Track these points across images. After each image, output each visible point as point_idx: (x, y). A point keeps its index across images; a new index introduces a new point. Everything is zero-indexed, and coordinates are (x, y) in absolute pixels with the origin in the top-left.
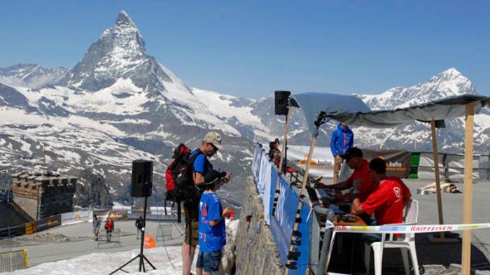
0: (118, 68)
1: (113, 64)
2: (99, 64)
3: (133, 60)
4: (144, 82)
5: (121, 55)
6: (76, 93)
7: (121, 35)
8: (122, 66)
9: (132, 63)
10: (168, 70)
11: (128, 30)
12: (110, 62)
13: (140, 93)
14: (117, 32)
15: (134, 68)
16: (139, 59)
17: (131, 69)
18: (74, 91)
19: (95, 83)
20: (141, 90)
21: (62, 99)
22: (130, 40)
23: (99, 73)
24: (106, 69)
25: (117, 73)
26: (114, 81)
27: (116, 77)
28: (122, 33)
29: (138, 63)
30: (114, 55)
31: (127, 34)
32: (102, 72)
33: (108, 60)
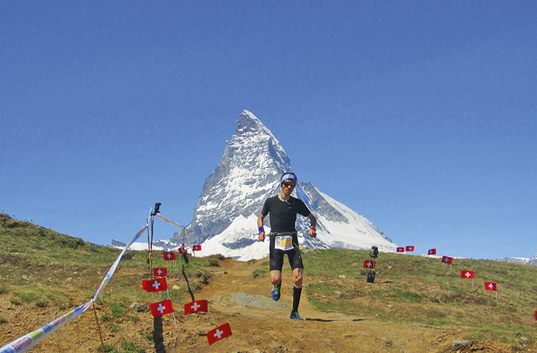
0: (235, 201)
1: (228, 196)
2: (205, 198)
3: (261, 185)
5: (243, 180)
7: (243, 148)
8: (242, 197)
9: (260, 189)
11: (255, 139)
12: (224, 194)
14: (237, 145)
15: (261, 198)
16: (273, 181)
17: (257, 200)
22: (257, 154)
23: (204, 213)
24: (215, 206)
25: (234, 209)
26: (228, 223)
27: (232, 215)
28: (246, 145)
29: (270, 187)
30: (232, 180)
31: (253, 145)
32: (209, 211)
33: (221, 190)
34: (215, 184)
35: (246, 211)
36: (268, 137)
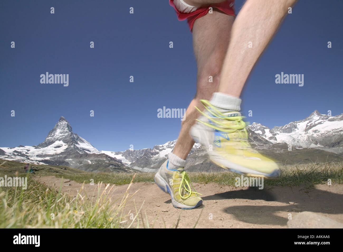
0: (57, 137)
1: (55, 136)
2: (49, 136)
4: (68, 141)
5: (60, 132)
6: (36, 148)
7: (61, 125)
8: (59, 136)
9: (64, 134)
10: (83, 139)
12: (54, 135)
13: (65, 145)
14: (59, 124)
15: (64, 136)
16: (67, 133)
18: (35, 148)
19: (46, 143)
20: (66, 144)
21: (26, 151)
23: (48, 139)
24: (51, 138)
25: (56, 139)
26: (54, 142)
27: (55, 140)
28: (61, 124)
29: (66, 134)
30: (56, 132)
31: (63, 124)
32: (50, 139)
33: (53, 134)
34: (52, 133)
35: (60, 139)
36: (67, 123)
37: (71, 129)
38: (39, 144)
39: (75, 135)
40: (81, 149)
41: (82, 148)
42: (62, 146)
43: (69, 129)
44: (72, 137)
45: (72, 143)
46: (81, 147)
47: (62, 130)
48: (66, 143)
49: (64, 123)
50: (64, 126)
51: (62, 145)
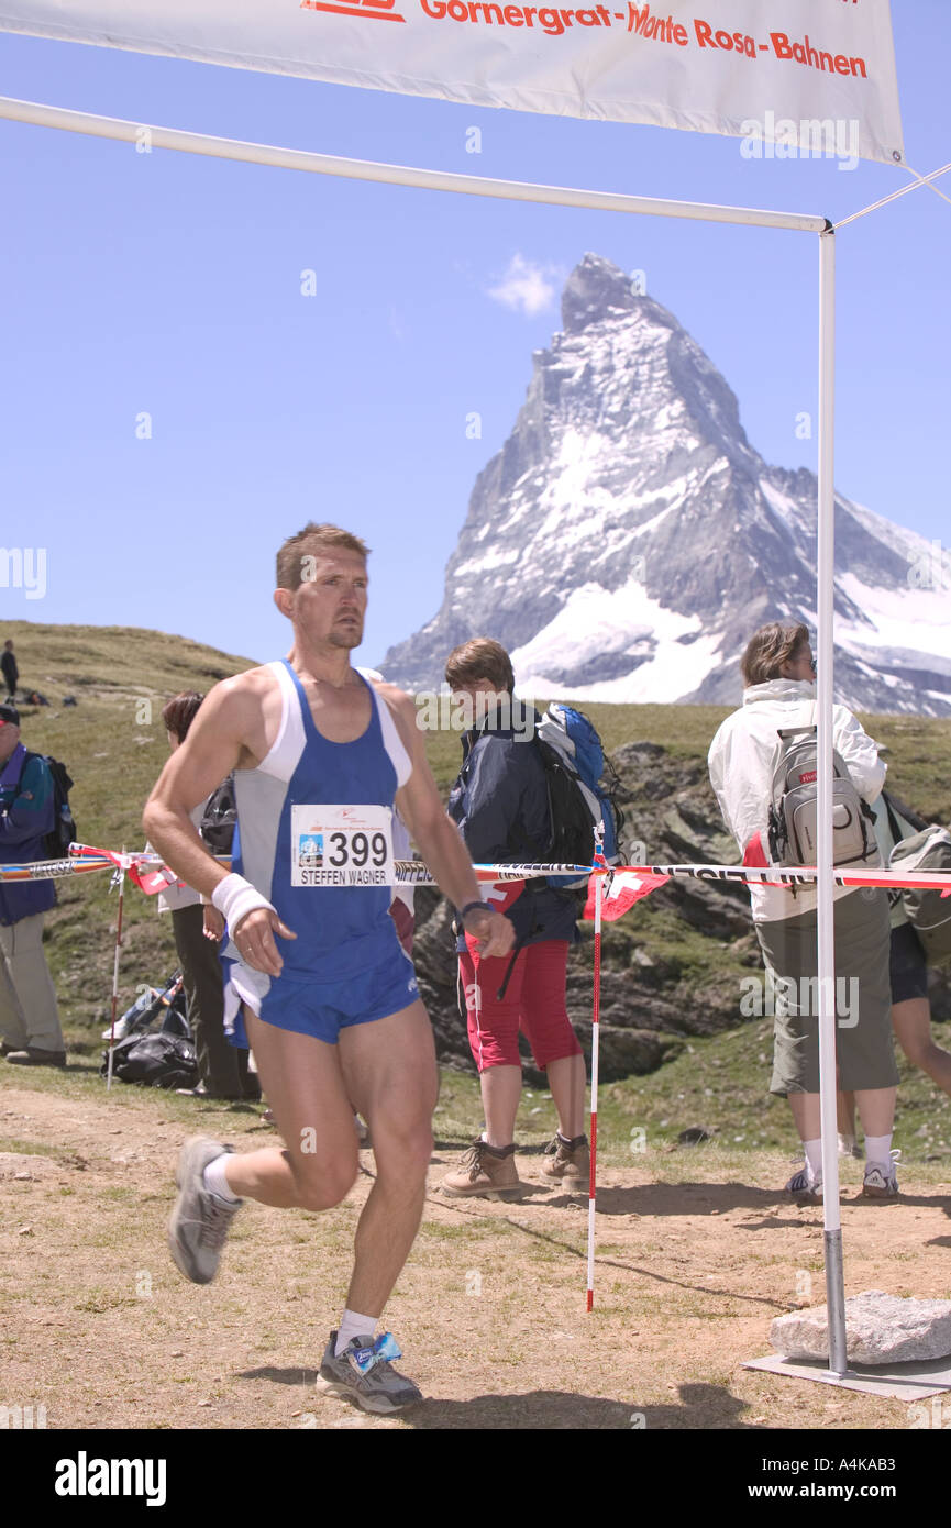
0: (572, 537)
1: (551, 523)
2: (480, 534)
3: (650, 485)
4: (709, 582)
5: (591, 471)
7: (589, 371)
8: (594, 525)
9: (650, 497)
11: (623, 341)
12: (537, 514)
13: (686, 640)
14: (568, 362)
15: (652, 525)
16: (686, 471)
17: (639, 531)
20: (693, 623)
23: (478, 581)
24: (511, 557)
25: (567, 564)
26: (552, 608)
27: (561, 583)
28: (598, 361)
29: (678, 489)
30: (557, 473)
31: (619, 362)
32: (493, 574)
33: (525, 507)
34: (506, 488)
35: (608, 568)
36: (664, 334)
37: (729, 404)
38: (392, 652)
39: (792, 491)
40: (890, 680)
41: (896, 663)
42: (643, 649)
43: (706, 412)
44: (758, 514)
45: (761, 602)
46: (888, 653)
47: (624, 443)
48: (686, 614)
49: (625, 341)
50: (635, 385)
51: (654, 643)
